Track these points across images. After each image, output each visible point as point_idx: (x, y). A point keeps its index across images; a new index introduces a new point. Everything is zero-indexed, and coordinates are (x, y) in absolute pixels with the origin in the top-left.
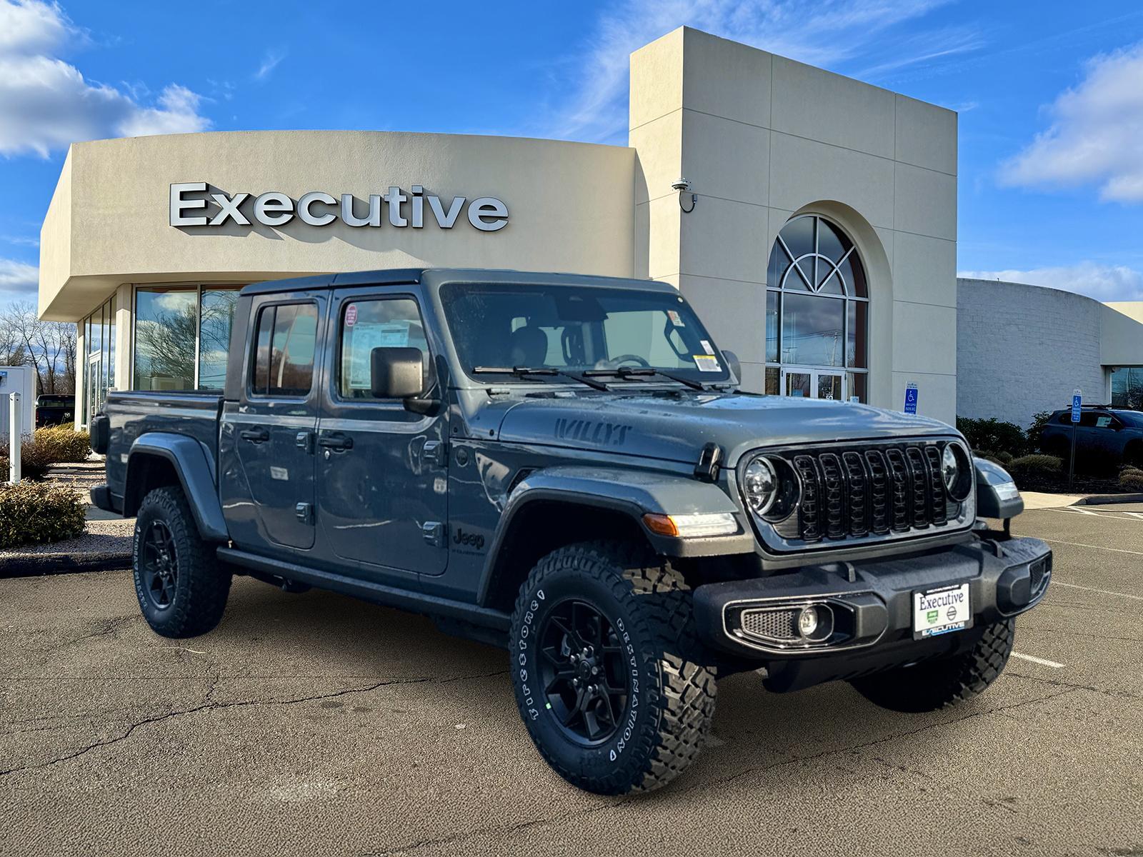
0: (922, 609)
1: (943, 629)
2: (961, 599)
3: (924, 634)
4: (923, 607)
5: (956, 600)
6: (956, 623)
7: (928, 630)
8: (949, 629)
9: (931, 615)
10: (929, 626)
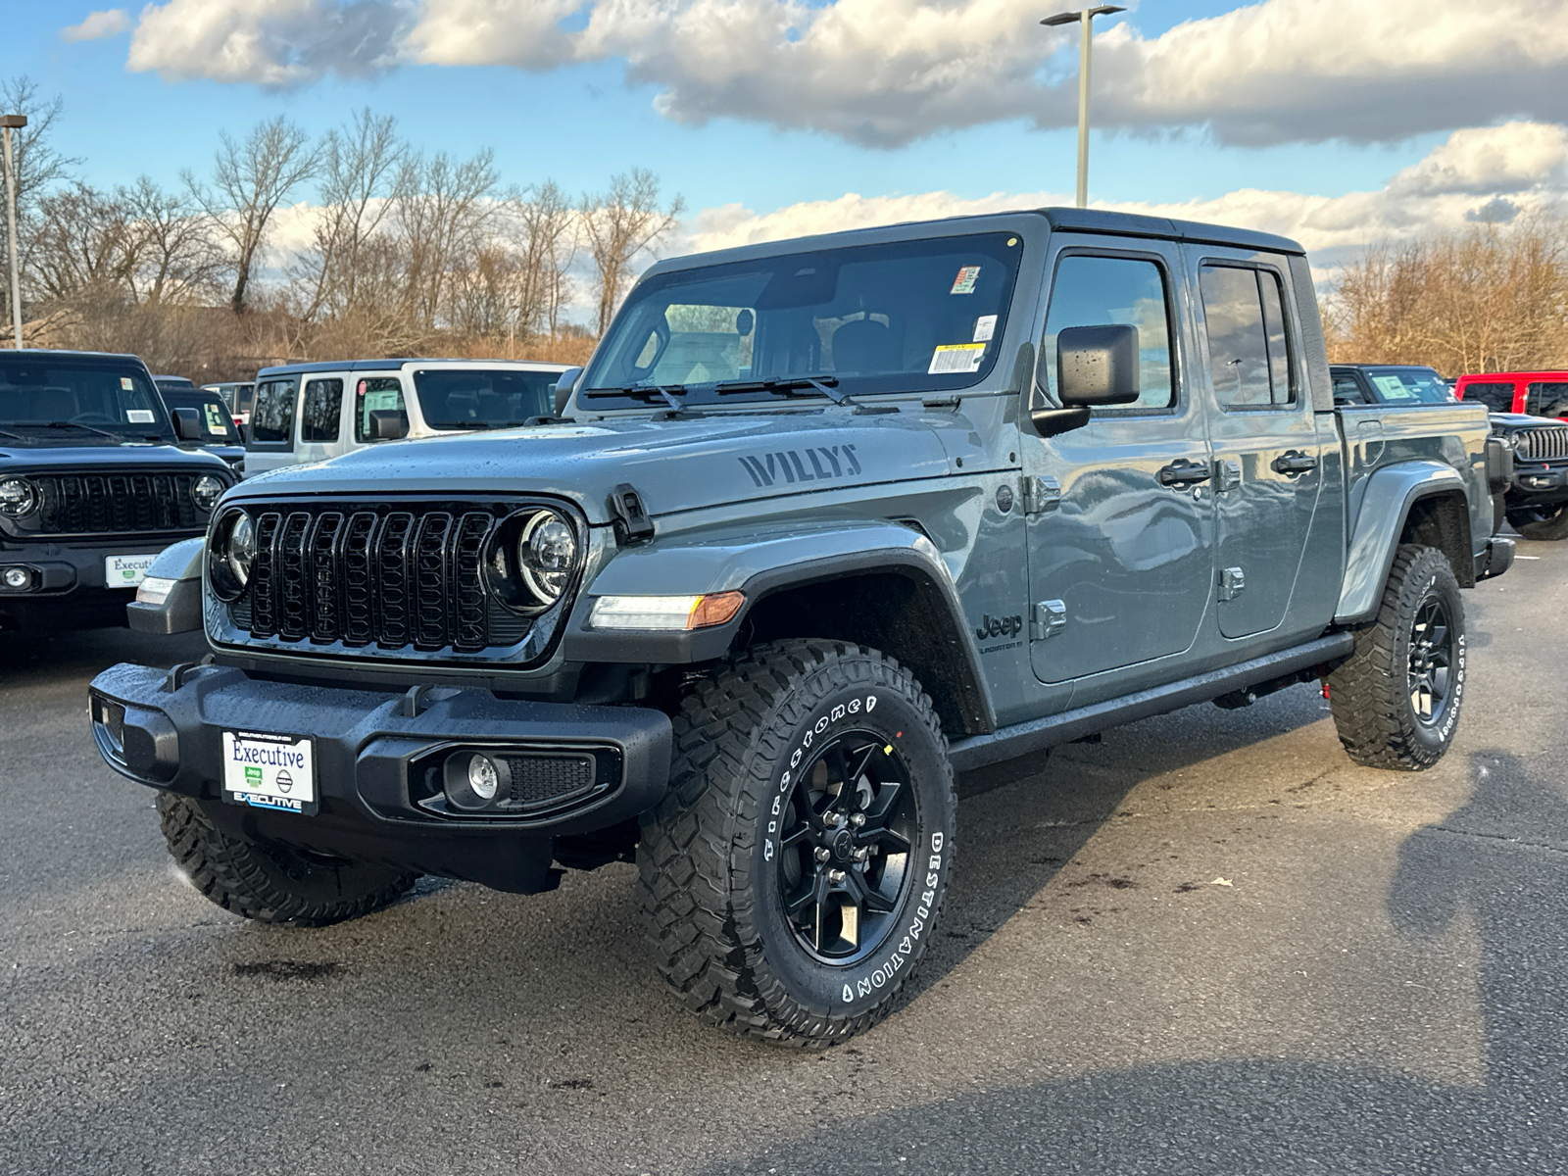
0: (236, 759)
1: (267, 802)
2: (300, 763)
3: (237, 797)
4: (239, 757)
5: (292, 763)
6: (289, 800)
7: (244, 794)
8: (276, 805)
9: (250, 772)
10: (247, 788)
